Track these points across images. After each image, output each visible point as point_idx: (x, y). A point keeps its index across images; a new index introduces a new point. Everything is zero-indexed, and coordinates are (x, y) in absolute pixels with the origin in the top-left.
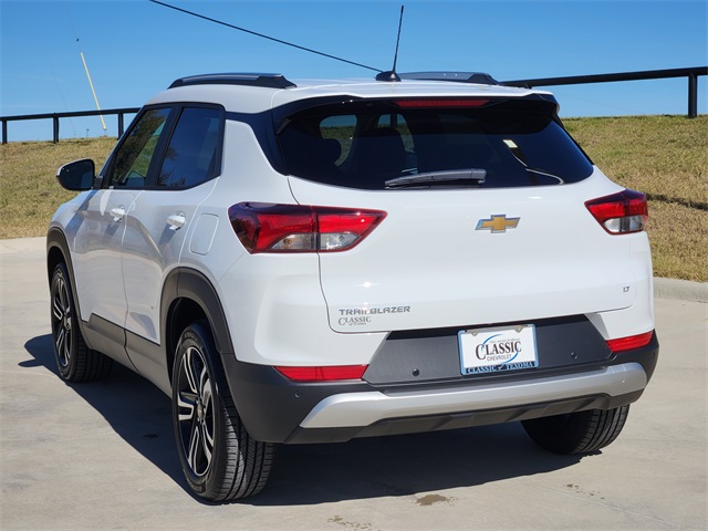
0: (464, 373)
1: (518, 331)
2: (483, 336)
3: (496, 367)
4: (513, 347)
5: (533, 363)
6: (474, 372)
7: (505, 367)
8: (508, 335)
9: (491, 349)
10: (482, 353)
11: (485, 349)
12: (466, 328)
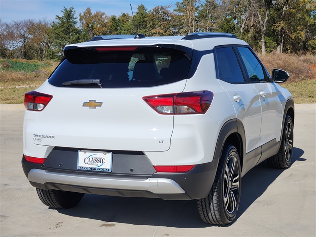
0: (78, 168)
1: (105, 154)
2: (88, 154)
3: (91, 168)
4: (101, 161)
5: (108, 170)
6: (81, 169)
7: (95, 169)
8: (100, 155)
9: (91, 160)
10: (87, 161)
11: (88, 160)
12: (81, 149)
